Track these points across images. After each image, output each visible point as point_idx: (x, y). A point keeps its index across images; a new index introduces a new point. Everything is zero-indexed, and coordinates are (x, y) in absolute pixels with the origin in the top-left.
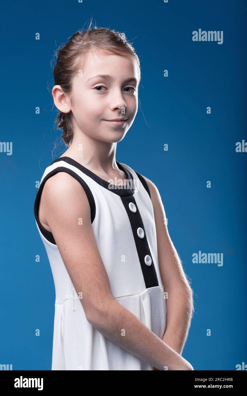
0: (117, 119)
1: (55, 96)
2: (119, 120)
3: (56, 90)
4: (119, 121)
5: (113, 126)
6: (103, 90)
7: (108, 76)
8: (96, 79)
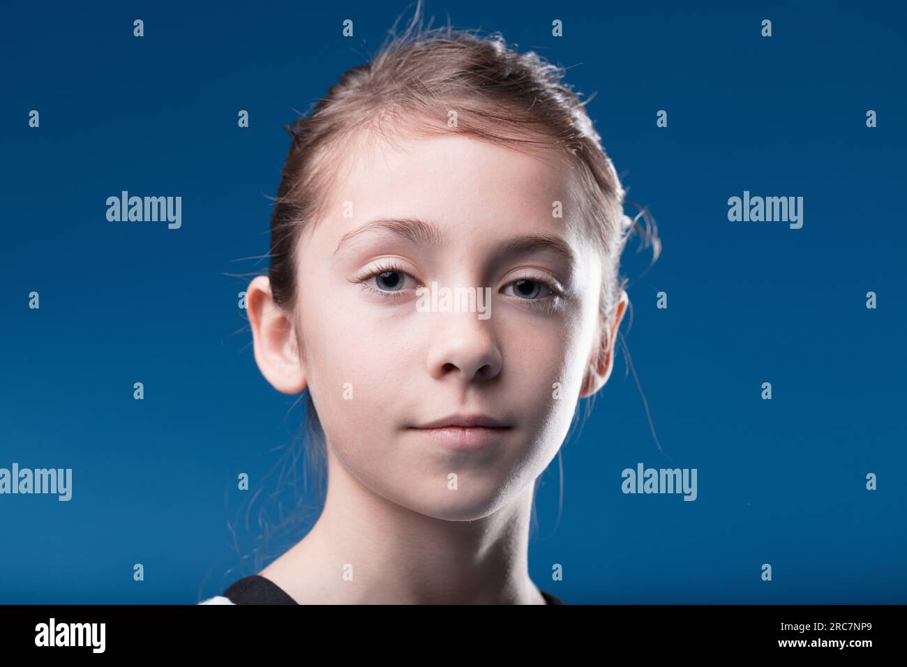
0: (455, 417)
1: (258, 323)
2: (466, 424)
3: (259, 297)
4: (464, 427)
5: (442, 451)
6: (406, 286)
7: (419, 225)
8: (369, 239)
